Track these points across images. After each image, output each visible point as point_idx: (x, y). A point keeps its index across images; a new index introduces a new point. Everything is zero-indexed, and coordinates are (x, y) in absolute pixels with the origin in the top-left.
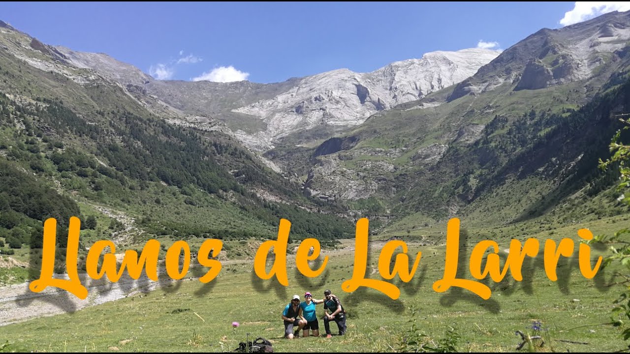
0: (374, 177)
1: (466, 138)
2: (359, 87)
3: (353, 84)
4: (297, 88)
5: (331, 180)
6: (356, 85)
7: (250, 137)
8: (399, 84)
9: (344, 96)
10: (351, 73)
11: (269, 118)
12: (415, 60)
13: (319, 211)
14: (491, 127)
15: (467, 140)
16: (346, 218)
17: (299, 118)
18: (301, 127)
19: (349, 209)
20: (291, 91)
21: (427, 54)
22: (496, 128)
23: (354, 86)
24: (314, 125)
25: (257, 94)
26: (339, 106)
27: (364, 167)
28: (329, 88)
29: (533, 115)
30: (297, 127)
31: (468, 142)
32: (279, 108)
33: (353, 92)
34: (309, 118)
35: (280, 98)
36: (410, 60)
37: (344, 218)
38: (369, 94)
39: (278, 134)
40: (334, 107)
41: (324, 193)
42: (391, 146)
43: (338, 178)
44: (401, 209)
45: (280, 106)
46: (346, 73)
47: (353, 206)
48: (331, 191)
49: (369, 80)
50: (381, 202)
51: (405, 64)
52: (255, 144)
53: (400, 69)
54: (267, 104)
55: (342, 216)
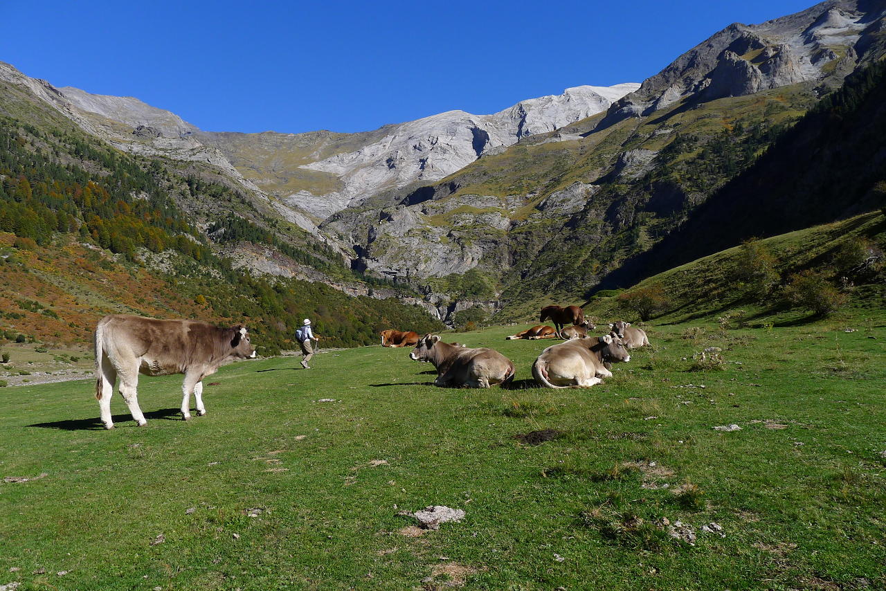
0: (475, 237)
1: (630, 171)
2: (475, 131)
3: (468, 128)
4: (393, 136)
5: (404, 245)
6: (471, 129)
7: (317, 200)
8: (532, 126)
9: (453, 143)
10: (467, 115)
11: (348, 176)
12: (554, 97)
13: (370, 293)
14: (671, 150)
15: (631, 174)
16: (419, 306)
17: (391, 174)
18: (391, 184)
19: (430, 291)
20: (383, 140)
21: (569, 90)
22: (678, 152)
23: (469, 130)
24: (410, 182)
25: (337, 147)
26: (447, 156)
27: (461, 223)
28: (434, 133)
29: (738, 130)
30: (385, 184)
31: (634, 176)
32: (364, 162)
33: (468, 139)
34: (405, 172)
35: (367, 150)
36: (546, 97)
37: (415, 305)
38: (489, 140)
39: (358, 195)
40: (440, 157)
41: (389, 265)
42: (509, 192)
43: (415, 242)
44: (519, 290)
45: (367, 159)
46: (458, 115)
47: (437, 286)
48: (402, 262)
49: (491, 124)
50: (486, 279)
51: (541, 102)
52: (323, 209)
53: (533, 108)
54: (351, 157)
55: (413, 303)
